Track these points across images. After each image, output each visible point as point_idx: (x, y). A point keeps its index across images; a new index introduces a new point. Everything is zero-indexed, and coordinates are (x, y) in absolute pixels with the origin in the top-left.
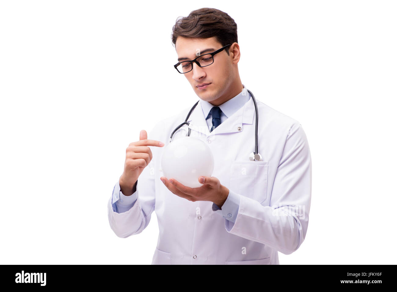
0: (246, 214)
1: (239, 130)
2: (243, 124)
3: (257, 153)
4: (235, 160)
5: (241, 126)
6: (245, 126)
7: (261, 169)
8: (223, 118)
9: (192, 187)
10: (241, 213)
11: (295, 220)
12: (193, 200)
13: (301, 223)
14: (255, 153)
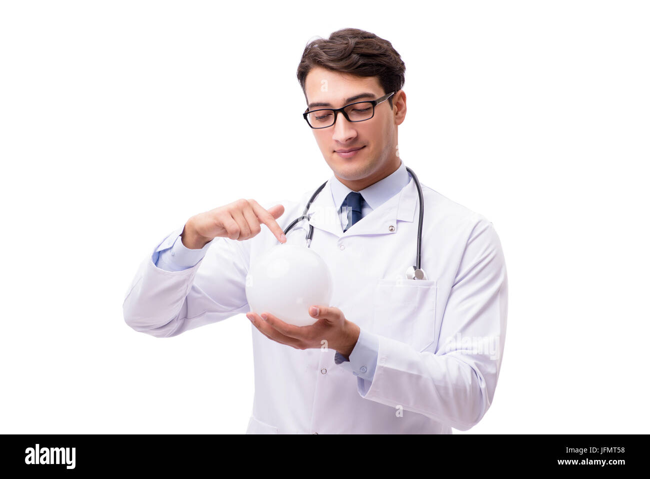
0: (391, 366)
1: (392, 230)
2: (398, 221)
3: (420, 268)
4: (384, 276)
5: (394, 224)
6: (400, 224)
7: (425, 293)
8: (366, 211)
9: (300, 326)
10: (382, 365)
11: (474, 373)
12: (302, 346)
13: (485, 378)
14: (415, 268)
